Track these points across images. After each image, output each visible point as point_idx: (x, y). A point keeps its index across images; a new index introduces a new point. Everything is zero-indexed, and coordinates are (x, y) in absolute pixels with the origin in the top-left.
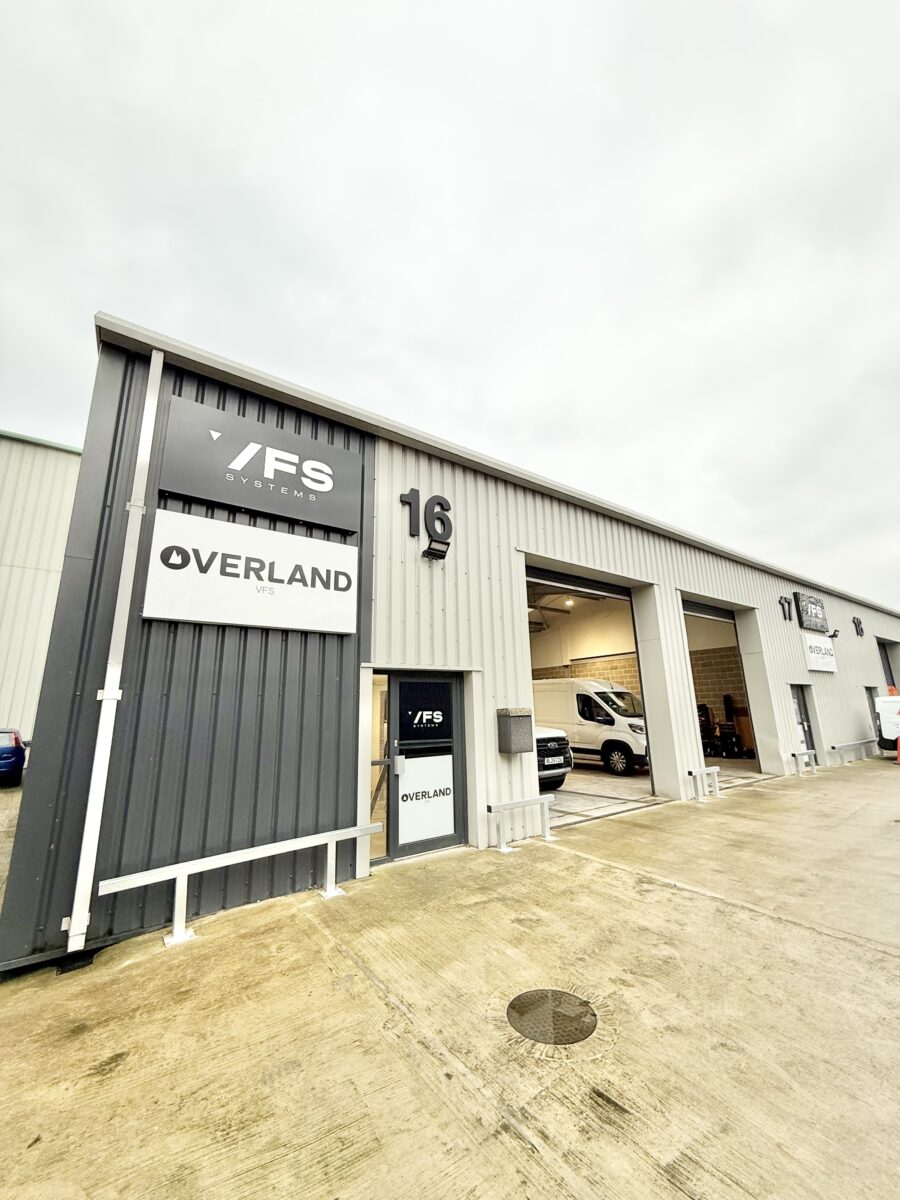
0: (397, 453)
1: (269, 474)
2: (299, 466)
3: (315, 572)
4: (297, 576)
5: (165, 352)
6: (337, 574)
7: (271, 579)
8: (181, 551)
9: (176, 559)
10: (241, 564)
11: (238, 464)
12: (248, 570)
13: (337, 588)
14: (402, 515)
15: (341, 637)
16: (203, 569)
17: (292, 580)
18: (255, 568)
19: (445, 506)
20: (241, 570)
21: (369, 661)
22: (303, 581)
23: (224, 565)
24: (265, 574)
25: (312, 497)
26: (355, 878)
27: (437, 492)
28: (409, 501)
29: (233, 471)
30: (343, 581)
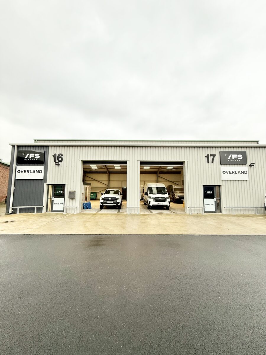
0: (53, 148)
1: (30, 158)
2: (34, 155)
3: (36, 171)
4: (34, 172)
5: (17, 145)
6: (40, 170)
7: (30, 173)
8: (20, 171)
9: (19, 172)
10: (26, 171)
11: (26, 158)
12: (27, 172)
13: (40, 173)
14: (53, 158)
15: (42, 180)
16: (22, 173)
17: (33, 172)
18: (28, 171)
19: (62, 155)
20: (26, 172)
21: (46, 183)
22: (35, 172)
23: (24, 172)
24: (29, 172)
25: (36, 160)
26: (42, 213)
27: (60, 153)
28: (54, 156)
29: (26, 159)
30: (41, 172)
